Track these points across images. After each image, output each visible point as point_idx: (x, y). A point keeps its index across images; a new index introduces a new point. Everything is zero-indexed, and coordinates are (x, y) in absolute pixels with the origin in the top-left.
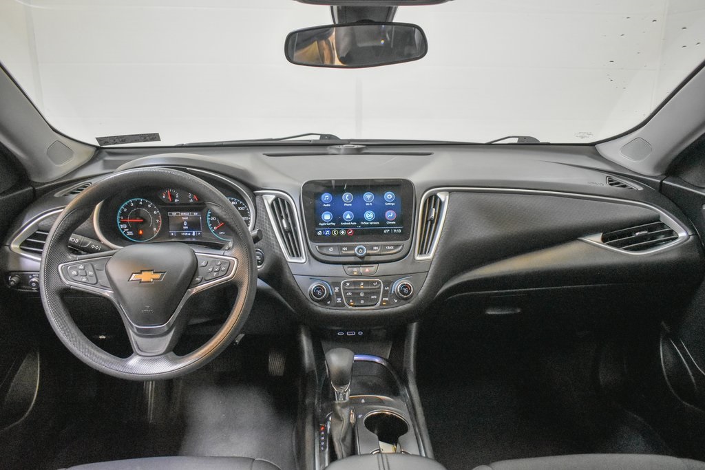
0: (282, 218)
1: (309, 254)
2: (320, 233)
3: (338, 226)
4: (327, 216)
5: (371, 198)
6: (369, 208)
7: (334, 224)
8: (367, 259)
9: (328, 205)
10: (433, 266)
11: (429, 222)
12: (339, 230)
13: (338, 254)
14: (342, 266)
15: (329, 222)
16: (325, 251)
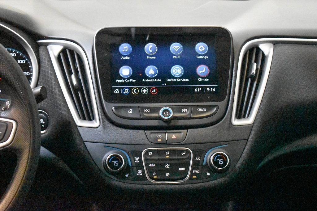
0: (70, 73)
1: (104, 116)
2: (117, 92)
3: (139, 83)
4: (125, 71)
5: (179, 50)
6: (177, 62)
7: (134, 81)
8: (173, 123)
9: (127, 58)
10: (253, 132)
11: (250, 80)
12: (140, 89)
13: (138, 116)
14: (143, 131)
15: (129, 79)
16: (123, 113)
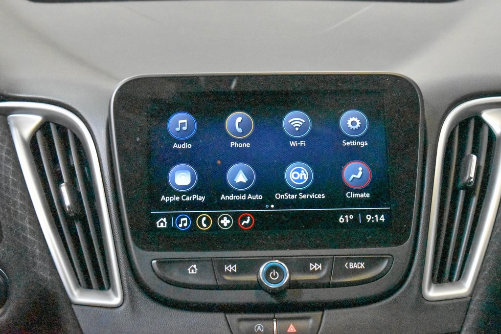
0: (58, 180)
1: (131, 278)
2: (162, 224)
3: (214, 204)
4: (182, 177)
5: (303, 128)
6: (297, 156)
7: (202, 199)
8: (290, 296)
9: (185, 146)
10: (471, 317)
11: (462, 193)
12: (215, 216)
13: (211, 282)
14: (220, 316)
15: (189, 194)
16: (175, 275)
